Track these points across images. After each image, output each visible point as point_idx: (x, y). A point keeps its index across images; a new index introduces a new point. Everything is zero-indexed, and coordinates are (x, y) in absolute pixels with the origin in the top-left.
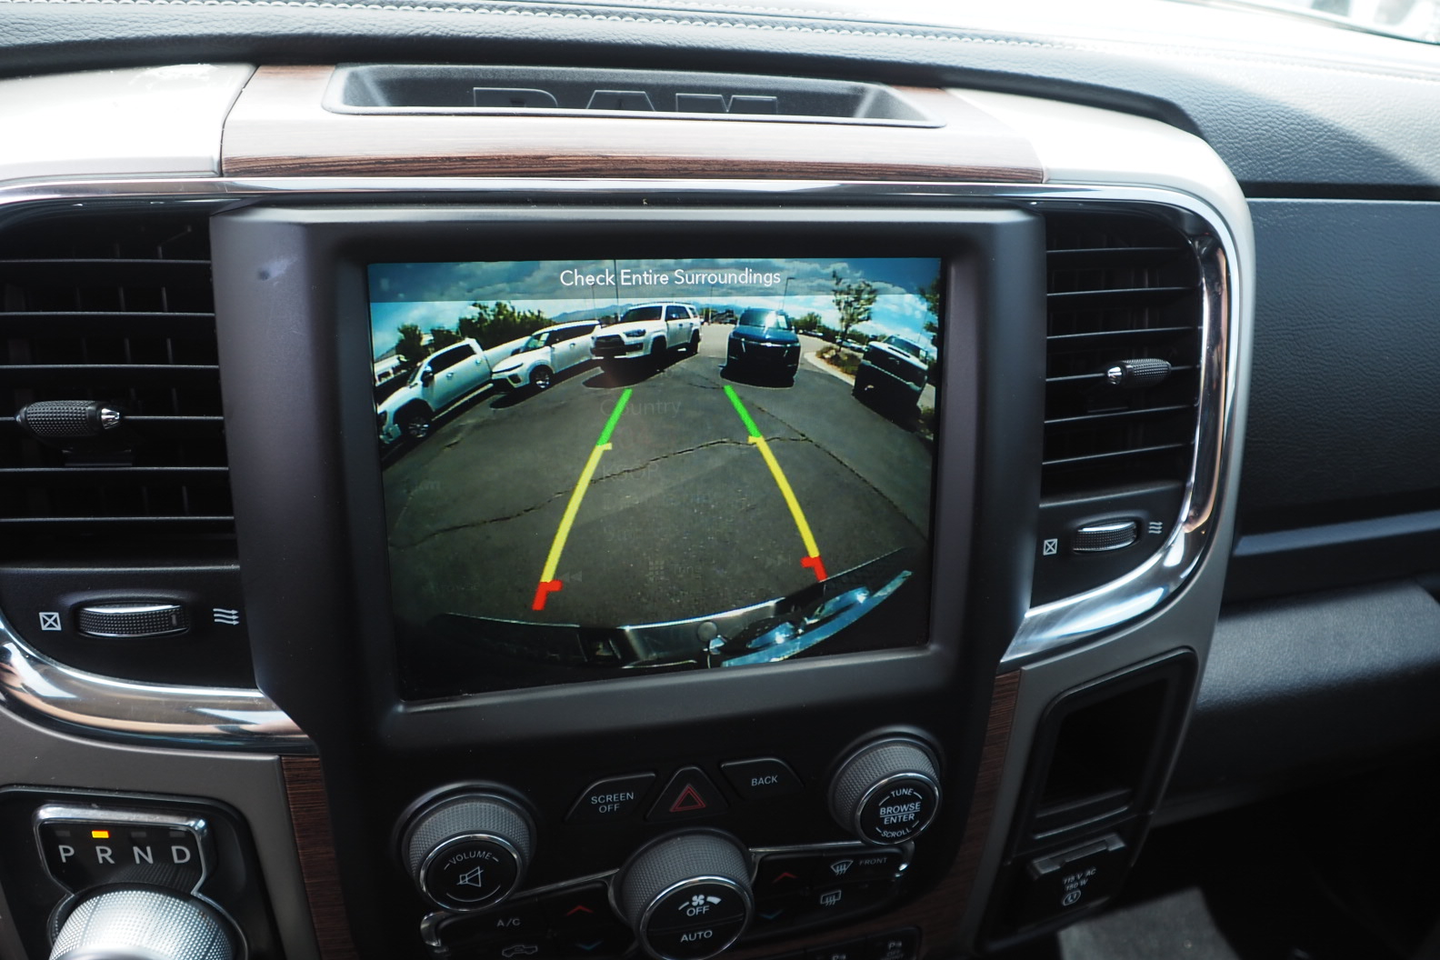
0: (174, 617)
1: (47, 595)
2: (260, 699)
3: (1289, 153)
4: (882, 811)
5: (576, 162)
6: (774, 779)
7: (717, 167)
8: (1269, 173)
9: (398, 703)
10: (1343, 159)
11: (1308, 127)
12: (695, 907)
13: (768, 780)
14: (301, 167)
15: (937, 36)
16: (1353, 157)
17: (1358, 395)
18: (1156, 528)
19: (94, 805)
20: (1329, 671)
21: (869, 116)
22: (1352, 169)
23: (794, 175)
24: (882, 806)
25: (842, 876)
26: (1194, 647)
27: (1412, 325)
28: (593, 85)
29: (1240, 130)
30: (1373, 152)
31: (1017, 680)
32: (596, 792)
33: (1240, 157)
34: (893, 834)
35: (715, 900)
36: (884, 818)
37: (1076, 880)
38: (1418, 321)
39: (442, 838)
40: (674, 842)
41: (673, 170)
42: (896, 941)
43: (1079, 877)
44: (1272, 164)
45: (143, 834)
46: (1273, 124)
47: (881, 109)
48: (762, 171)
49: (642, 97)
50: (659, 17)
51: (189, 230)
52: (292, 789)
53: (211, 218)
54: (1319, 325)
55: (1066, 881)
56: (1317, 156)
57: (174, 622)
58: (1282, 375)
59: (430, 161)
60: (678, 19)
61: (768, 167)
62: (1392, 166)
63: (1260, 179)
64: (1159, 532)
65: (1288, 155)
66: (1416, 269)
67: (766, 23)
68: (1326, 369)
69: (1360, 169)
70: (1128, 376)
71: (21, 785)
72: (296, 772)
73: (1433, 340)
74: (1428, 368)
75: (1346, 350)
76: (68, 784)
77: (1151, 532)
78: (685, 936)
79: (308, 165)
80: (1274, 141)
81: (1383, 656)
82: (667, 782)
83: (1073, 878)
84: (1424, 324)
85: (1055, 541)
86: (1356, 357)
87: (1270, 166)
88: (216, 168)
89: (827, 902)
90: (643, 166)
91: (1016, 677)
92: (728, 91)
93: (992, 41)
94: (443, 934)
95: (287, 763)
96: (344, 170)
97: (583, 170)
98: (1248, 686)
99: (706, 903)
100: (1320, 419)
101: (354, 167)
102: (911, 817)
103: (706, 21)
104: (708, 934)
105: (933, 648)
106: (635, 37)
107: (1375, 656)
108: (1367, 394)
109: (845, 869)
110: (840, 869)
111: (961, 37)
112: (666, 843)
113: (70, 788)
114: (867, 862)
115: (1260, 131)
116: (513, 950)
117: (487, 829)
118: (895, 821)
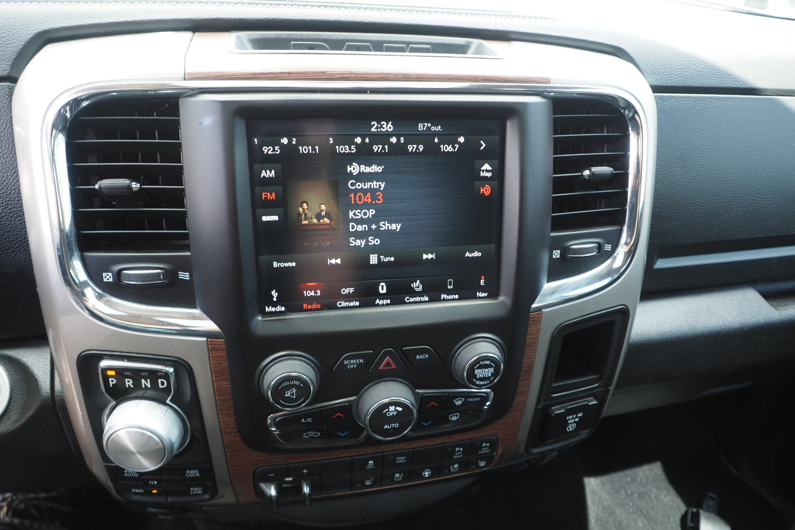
0: (162, 276)
1: (106, 266)
2: (198, 313)
3: (680, 72)
4: (476, 371)
5: (338, 74)
6: (427, 356)
7: (401, 76)
8: (670, 81)
9: (259, 315)
10: (707, 75)
11: (690, 59)
12: (391, 412)
13: (424, 356)
14: (219, 76)
15: (507, 16)
16: (713, 74)
17: (716, 190)
18: (608, 247)
19: (125, 360)
20: (703, 326)
21: (474, 53)
22: (712, 79)
23: (435, 80)
24: (476, 369)
25: (459, 406)
26: (628, 305)
27: (743, 156)
28: (345, 41)
29: (655, 61)
30: (723, 71)
31: (541, 315)
32: (346, 358)
33: (655, 73)
34: (482, 383)
35: (400, 409)
36: (477, 375)
37: (573, 418)
38: (746, 154)
39: (278, 375)
40: (381, 384)
41: (381, 77)
42: (486, 443)
43: (574, 416)
44: (671, 77)
45: (146, 374)
46: (672, 58)
47: (479, 51)
48: (421, 78)
49: (368, 46)
50: (376, 9)
51: (167, 106)
52: (212, 354)
53: (180, 99)
54: (695, 155)
55: (568, 418)
56: (694, 73)
57: (162, 278)
58: (677, 180)
59: (275, 74)
60: (385, 10)
61: (424, 76)
62: (733, 78)
63: (665, 84)
64: (610, 250)
65: (679, 73)
66: (745, 128)
67: (426, 11)
68: (699, 177)
69: (716, 80)
70: (593, 175)
71: (94, 350)
72: (214, 346)
73: (754, 164)
74: (752, 178)
75: (709, 168)
76: (114, 350)
77: (605, 249)
78: (386, 426)
79: (222, 76)
80: (672, 66)
81: (731, 320)
82: (378, 355)
83: (571, 417)
84: (750, 156)
85: (559, 251)
86: (715, 172)
87: (670, 78)
88: (183, 77)
89: (453, 419)
90: (368, 76)
91: (540, 314)
92: (408, 43)
93: (534, 19)
94: (276, 424)
95: (210, 341)
96: (238, 78)
97: (341, 78)
98: (661, 332)
99: (396, 410)
100: (696, 202)
101: (242, 76)
102: (490, 375)
103: (398, 10)
104: (397, 425)
105: (501, 298)
106: (365, 18)
107: (727, 320)
108: (720, 190)
109: (461, 403)
110: (458, 403)
111: (518, 17)
112: (378, 385)
113: (115, 352)
114: (471, 400)
115: (665, 61)
116: (308, 434)
117: (298, 371)
118: (482, 377)
